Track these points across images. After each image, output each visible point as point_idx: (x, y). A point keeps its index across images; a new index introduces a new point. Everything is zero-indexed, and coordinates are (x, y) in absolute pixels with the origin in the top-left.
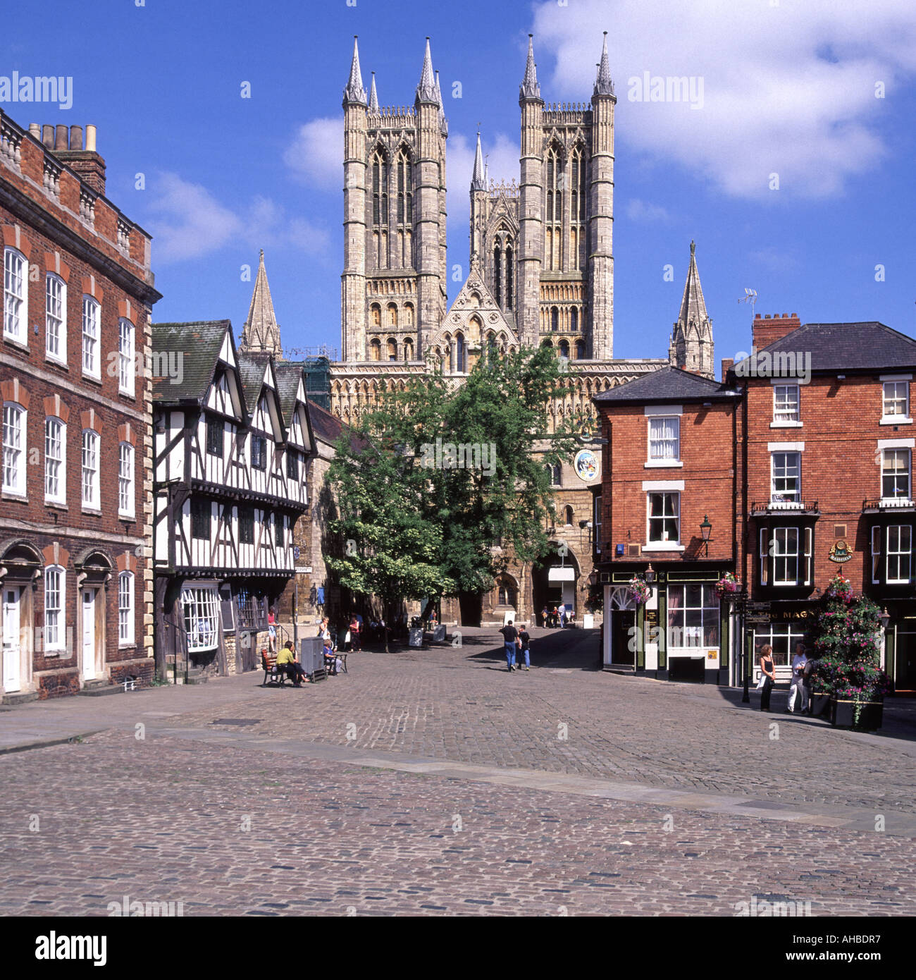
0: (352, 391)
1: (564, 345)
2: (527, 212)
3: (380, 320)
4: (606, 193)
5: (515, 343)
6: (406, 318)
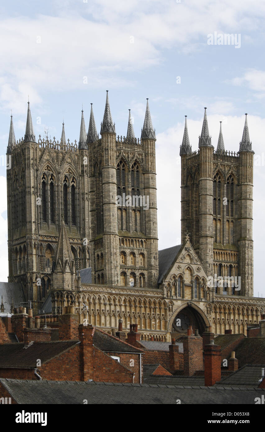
2: (208, 210)
6: (140, 262)
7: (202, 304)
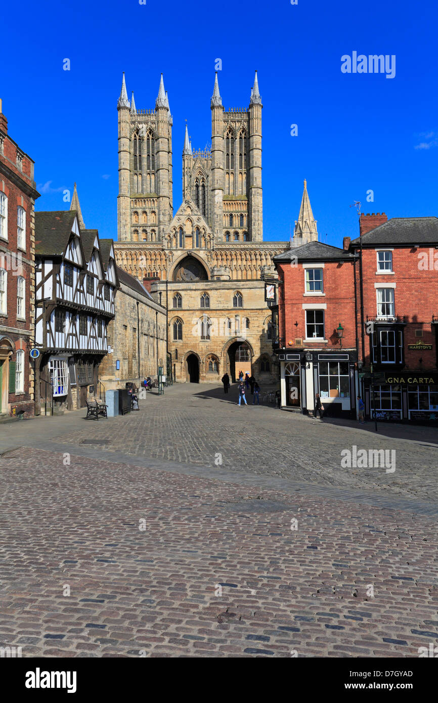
0: (124, 256)
1: (237, 233)
2: (216, 165)
3: (138, 219)
4: (257, 154)
5: (210, 232)
6: (152, 219)
7: (202, 252)
